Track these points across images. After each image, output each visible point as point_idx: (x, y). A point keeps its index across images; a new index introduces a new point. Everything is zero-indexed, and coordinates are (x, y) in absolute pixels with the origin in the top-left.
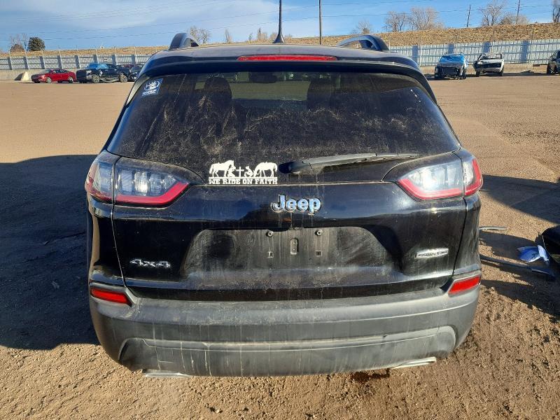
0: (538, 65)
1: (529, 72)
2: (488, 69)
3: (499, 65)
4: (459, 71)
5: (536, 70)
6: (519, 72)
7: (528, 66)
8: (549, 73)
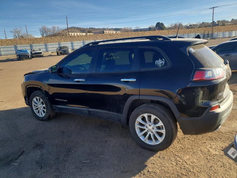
0: (53, 52)
1: (50, 55)
2: (37, 55)
3: (41, 53)
4: (28, 56)
5: (53, 54)
6: (47, 55)
7: (50, 53)
8: (58, 55)
